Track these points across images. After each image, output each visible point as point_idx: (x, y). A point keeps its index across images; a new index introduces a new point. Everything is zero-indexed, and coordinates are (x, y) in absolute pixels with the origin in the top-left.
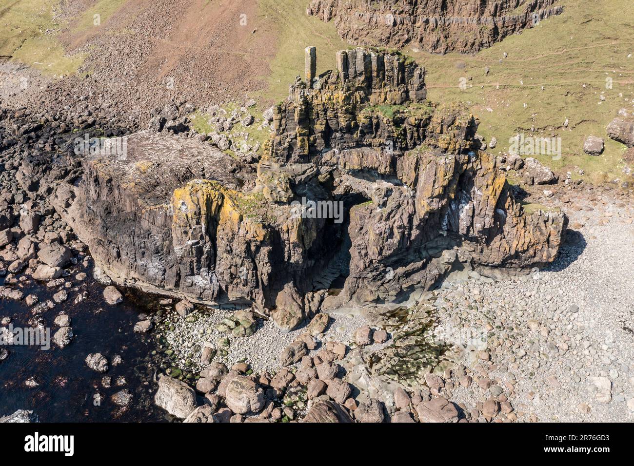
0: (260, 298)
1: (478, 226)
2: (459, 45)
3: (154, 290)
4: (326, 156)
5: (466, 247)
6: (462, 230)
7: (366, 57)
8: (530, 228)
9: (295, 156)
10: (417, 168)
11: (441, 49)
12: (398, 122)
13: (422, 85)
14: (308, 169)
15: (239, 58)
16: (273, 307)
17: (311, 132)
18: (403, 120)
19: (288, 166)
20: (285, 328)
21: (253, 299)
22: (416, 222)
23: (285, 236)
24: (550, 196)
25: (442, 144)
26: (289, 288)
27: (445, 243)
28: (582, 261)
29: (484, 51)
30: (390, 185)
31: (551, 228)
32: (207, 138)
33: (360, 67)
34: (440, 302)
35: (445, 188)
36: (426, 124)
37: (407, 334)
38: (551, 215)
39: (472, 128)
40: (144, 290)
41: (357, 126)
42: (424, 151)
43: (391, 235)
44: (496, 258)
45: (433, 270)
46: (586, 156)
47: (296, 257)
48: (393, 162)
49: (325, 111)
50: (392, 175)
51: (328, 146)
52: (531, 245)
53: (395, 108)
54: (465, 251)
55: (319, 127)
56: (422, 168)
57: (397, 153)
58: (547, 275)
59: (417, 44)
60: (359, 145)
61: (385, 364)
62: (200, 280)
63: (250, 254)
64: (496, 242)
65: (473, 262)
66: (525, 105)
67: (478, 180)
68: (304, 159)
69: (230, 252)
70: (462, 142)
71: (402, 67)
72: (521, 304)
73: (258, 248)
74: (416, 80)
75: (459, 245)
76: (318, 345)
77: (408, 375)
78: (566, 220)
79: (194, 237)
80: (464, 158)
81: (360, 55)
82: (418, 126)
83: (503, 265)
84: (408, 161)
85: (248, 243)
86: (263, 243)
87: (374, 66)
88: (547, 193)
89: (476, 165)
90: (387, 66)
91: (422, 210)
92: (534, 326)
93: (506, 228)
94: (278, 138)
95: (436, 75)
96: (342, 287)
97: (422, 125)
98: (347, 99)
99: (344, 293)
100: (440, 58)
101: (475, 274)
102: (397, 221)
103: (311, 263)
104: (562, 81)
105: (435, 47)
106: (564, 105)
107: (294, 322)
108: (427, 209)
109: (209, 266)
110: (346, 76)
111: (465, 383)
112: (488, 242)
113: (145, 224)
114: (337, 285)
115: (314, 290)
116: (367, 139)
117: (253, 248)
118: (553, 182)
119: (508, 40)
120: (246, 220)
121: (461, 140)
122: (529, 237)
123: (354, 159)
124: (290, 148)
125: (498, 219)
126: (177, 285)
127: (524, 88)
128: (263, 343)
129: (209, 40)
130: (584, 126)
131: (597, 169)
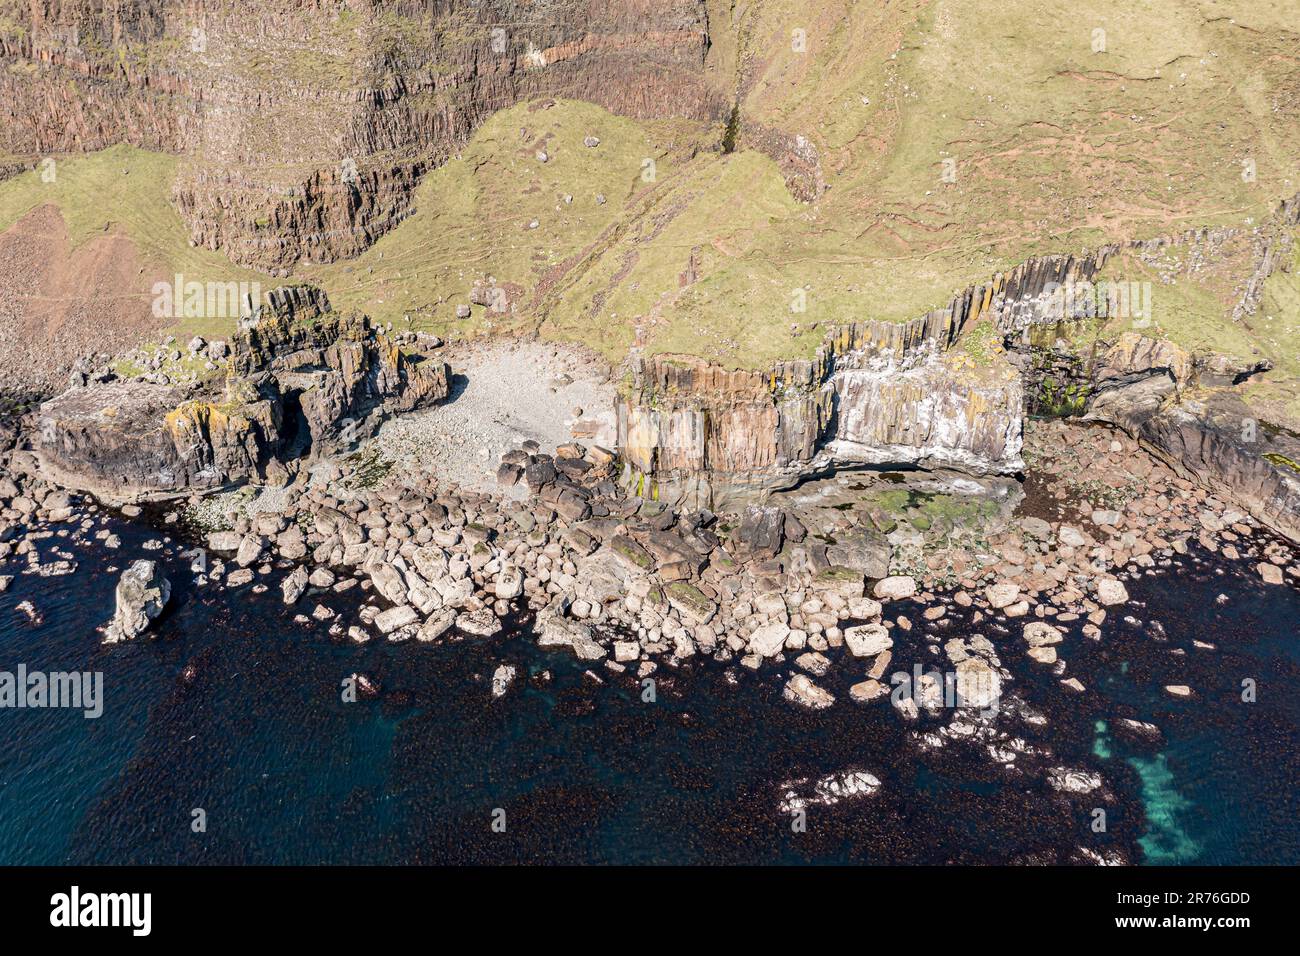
0: (255, 474)
1: (390, 385)
2: (342, 254)
3: (165, 496)
4: (274, 363)
5: (388, 402)
6: (381, 391)
7: (286, 293)
8: (424, 377)
9: (252, 368)
10: (339, 356)
11: (328, 259)
12: (318, 329)
13: (327, 302)
14: (263, 375)
15: (135, 301)
16: (266, 478)
17: (260, 349)
18: (320, 327)
19: (249, 376)
20: (280, 487)
21: (250, 476)
22: (348, 392)
23: (262, 424)
24: (439, 355)
25: (350, 337)
26: (273, 461)
27: (372, 403)
28: (467, 392)
29: (364, 255)
30: (324, 372)
31: (438, 374)
32: (142, 380)
33: (283, 300)
34: (381, 443)
35: (361, 364)
36: (336, 327)
37: (364, 466)
38: (436, 366)
39: (366, 323)
40: (156, 500)
41: (290, 338)
42: (340, 344)
43: (334, 405)
44: (410, 404)
45: (370, 424)
46: (460, 321)
47: (273, 436)
48: (322, 356)
49: (266, 333)
50: (323, 365)
51: (274, 356)
52: (428, 389)
53: (313, 320)
54: (388, 405)
55: (265, 344)
56: (342, 355)
57: (322, 349)
58: (446, 407)
59: (306, 258)
60: (295, 350)
61: (355, 484)
62: (207, 473)
63: (241, 443)
64: (406, 393)
65: (395, 412)
66: (406, 293)
67: (381, 355)
68: (259, 369)
69: (225, 445)
70: (363, 333)
71: (310, 293)
72: (432, 428)
73: (246, 436)
74: (321, 299)
75: (383, 402)
76: (307, 489)
77: (371, 484)
78: (448, 368)
79: (195, 442)
80: (367, 342)
81: (281, 292)
82: (331, 329)
83: (416, 408)
84: (332, 352)
85: (238, 434)
86: (249, 432)
87: (292, 296)
88: (437, 354)
89: (377, 345)
90: (300, 295)
91: (350, 385)
92: (442, 437)
93: (410, 382)
94: (237, 359)
95: (330, 282)
96: (309, 452)
97: (334, 327)
98: (280, 322)
99: (312, 456)
100: (329, 267)
101: (399, 420)
102: (337, 393)
103: (284, 440)
104: (430, 268)
105: (323, 259)
106: (435, 286)
107: (285, 481)
108: (354, 381)
109: (209, 462)
110: (275, 308)
111: (407, 476)
112: (401, 394)
113: (145, 448)
114: (305, 453)
115: (291, 460)
116: (300, 346)
117: (242, 437)
118: (441, 344)
119: (381, 243)
120: (232, 419)
121: (362, 331)
122: (426, 384)
123: (295, 360)
124: (248, 364)
125: (403, 377)
126: (187, 484)
127: (401, 279)
128: (269, 499)
129: (91, 288)
130: (453, 299)
131: (469, 328)
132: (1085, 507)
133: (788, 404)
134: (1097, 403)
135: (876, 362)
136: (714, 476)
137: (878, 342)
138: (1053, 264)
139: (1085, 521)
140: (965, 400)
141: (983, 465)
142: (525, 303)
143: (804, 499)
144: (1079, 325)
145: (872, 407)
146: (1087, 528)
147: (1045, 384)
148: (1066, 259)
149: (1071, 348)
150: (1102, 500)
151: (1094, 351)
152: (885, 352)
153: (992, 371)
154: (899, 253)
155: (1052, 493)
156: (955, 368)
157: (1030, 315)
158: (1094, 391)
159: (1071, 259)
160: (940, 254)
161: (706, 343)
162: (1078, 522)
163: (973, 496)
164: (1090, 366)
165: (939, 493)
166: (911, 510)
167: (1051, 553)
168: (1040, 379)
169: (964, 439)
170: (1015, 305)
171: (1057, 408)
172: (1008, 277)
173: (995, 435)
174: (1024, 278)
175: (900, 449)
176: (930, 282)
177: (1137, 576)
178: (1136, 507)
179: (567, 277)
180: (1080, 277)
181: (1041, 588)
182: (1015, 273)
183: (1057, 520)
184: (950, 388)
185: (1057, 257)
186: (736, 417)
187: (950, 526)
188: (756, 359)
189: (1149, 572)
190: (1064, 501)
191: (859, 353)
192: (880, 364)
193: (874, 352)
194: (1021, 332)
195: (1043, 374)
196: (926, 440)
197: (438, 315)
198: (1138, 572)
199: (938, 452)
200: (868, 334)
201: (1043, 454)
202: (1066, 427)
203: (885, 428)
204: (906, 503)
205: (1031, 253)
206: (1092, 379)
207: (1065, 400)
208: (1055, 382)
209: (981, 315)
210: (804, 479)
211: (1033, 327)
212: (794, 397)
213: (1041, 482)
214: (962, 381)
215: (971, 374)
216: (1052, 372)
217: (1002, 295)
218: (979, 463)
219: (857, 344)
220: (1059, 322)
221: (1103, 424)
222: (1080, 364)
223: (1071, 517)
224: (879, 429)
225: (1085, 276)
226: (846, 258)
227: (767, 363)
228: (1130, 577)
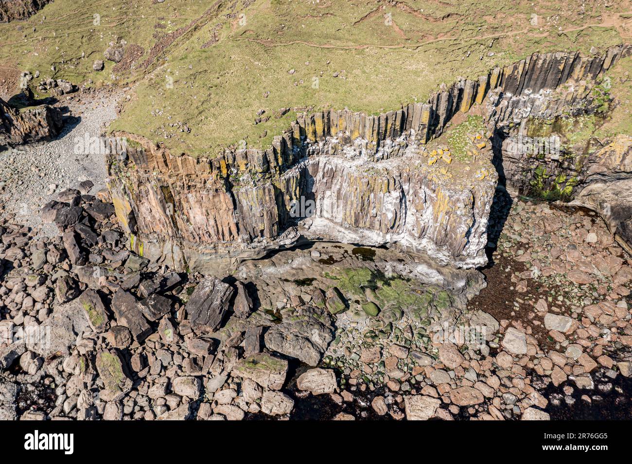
2: (16, 16)
8: (26, 120)
11: (5, 19)
24: (70, 99)
29: (31, 17)
31: (39, 118)
38: (37, 111)
44: (19, 139)
46: (95, 72)
52: (31, 129)
58: (53, 143)
64: (13, 131)
65: (10, 145)
66: (57, 48)
83: (26, 142)
93: (15, 123)
104: (79, 30)
106: (81, 44)
112: (9, 132)
118: (75, 90)
119: (46, 8)
122: (28, 125)
125: (7, 119)
127: (56, 38)
130: (93, 55)
131: (100, 79)
132: (541, 306)
133: (243, 190)
134: (584, 192)
135: (349, 151)
136: (184, 243)
137: (351, 132)
138: (557, 62)
139: (536, 323)
140: (433, 195)
141: (444, 258)
142: (141, 62)
143: (271, 270)
144: (577, 122)
145: (343, 192)
146: (536, 330)
147: (538, 172)
148: (572, 56)
149: (565, 143)
150: (561, 298)
151: (587, 148)
152: (357, 142)
153: (468, 168)
154: (393, 41)
155: (515, 285)
156: (430, 162)
157: (529, 109)
158: (582, 182)
159: (577, 58)
160: (434, 45)
161: (157, 125)
162: (530, 322)
163: (430, 284)
164: (581, 161)
165: (400, 277)
166: (368, 291)
167: (489, 359)
168: (533, 167)
169: (430, 231)
170: (514, 98)
171: (546, 193)
172: (508, 72)
173: (456, 234)
174: (525, 73)
175: (367, 233)
176: (416, 73)
177: (570, 401)
178: (592, 312)
179: (174, 43)
180: (585, 75)
181: (464, 403)
182: (516, 68)
183: (509, 317)
184: (421, 181)
185: (563, 55)
186: (192, 197)
187: (398, 315)
188: (205, 145)
189: (585, 397)
190: (523, 295)
191: (334, 141)
192: (352, 153)
193: (347, 141)
194: (519, 124)
195: (536, 163)
196: (393, 227)
197: (80, 67)
198: (573, 396)
199: (404, 239)
200: (343, 123)
201: (519, 239)
202: (550, 212)
203: (353, 214)
204: (366, 284)
205: (534, 49)
206: (581, 172)
207: (554, 187)
208: (546, 171)
209: (473, 108)
210: (270, 254)
211: (530, 120)
212: (248, 183)
213: (507, 270)
214: (433, 176)
215: (443, 171)
216: (545, 162)
217: (499, 89)
218: (440, 255)
219: (333, 131)
220: (557, 117)
221: (586, 211)
222: (571, 158)
223: (524, 316)
224: (348, 213)
225: (590, 75)
226: (339, 43)
227: (217, 150)
228: (563, 401)
